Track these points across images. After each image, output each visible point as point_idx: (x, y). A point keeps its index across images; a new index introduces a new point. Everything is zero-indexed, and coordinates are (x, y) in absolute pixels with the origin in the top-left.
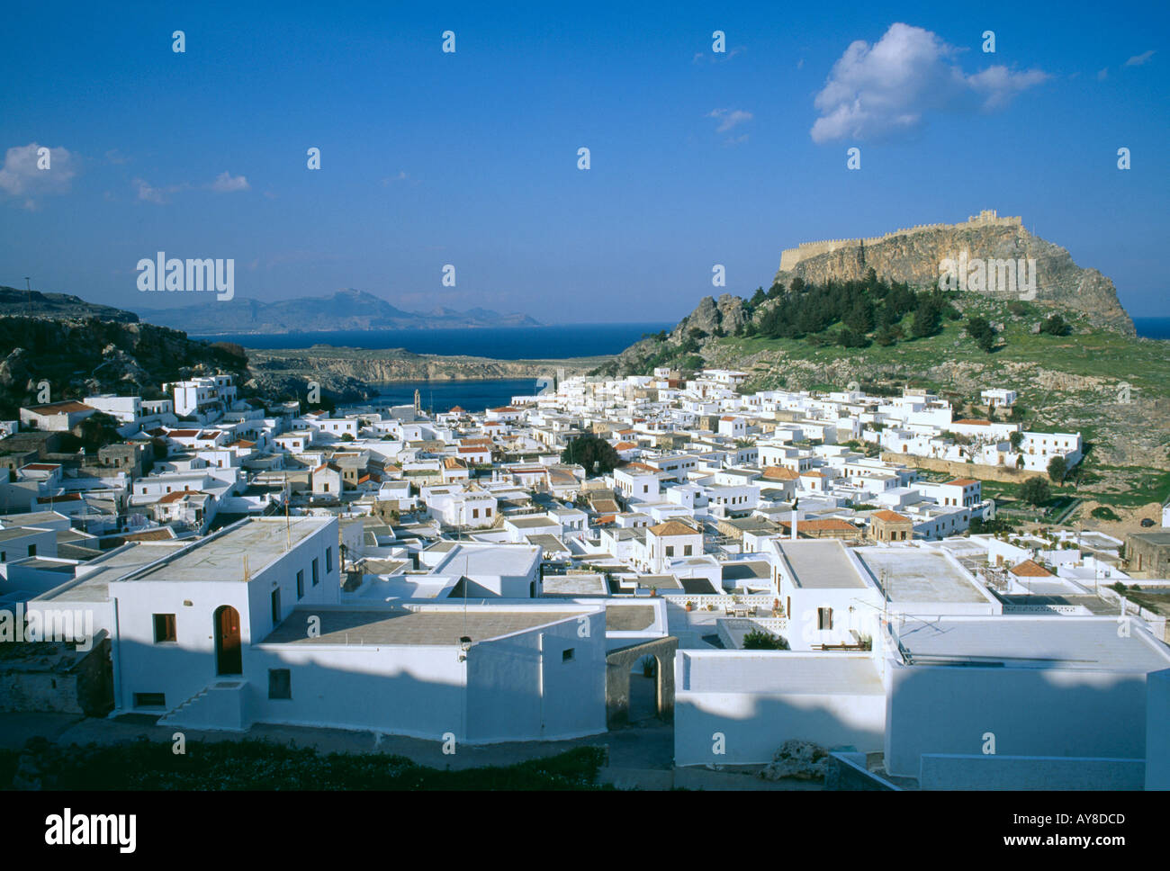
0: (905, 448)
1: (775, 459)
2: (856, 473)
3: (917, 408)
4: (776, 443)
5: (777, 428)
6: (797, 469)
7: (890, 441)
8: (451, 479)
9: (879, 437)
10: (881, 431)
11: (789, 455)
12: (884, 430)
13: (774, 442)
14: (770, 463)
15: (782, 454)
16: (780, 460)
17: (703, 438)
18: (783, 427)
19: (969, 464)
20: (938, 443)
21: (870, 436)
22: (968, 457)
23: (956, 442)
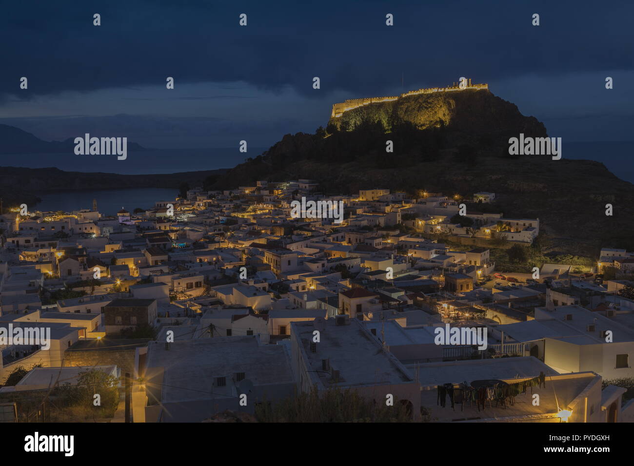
0: (432, 229)
9: (414, 223)
10: (415, 220)
12: (417, 219)
14: (354, 241)
15: (362, 236)
17: (304, 227)
18: (353, 218)
19: (473, 239)
20: (452, 226)
21: (409, 223)
22: (472, 234)
23: (462, 226)
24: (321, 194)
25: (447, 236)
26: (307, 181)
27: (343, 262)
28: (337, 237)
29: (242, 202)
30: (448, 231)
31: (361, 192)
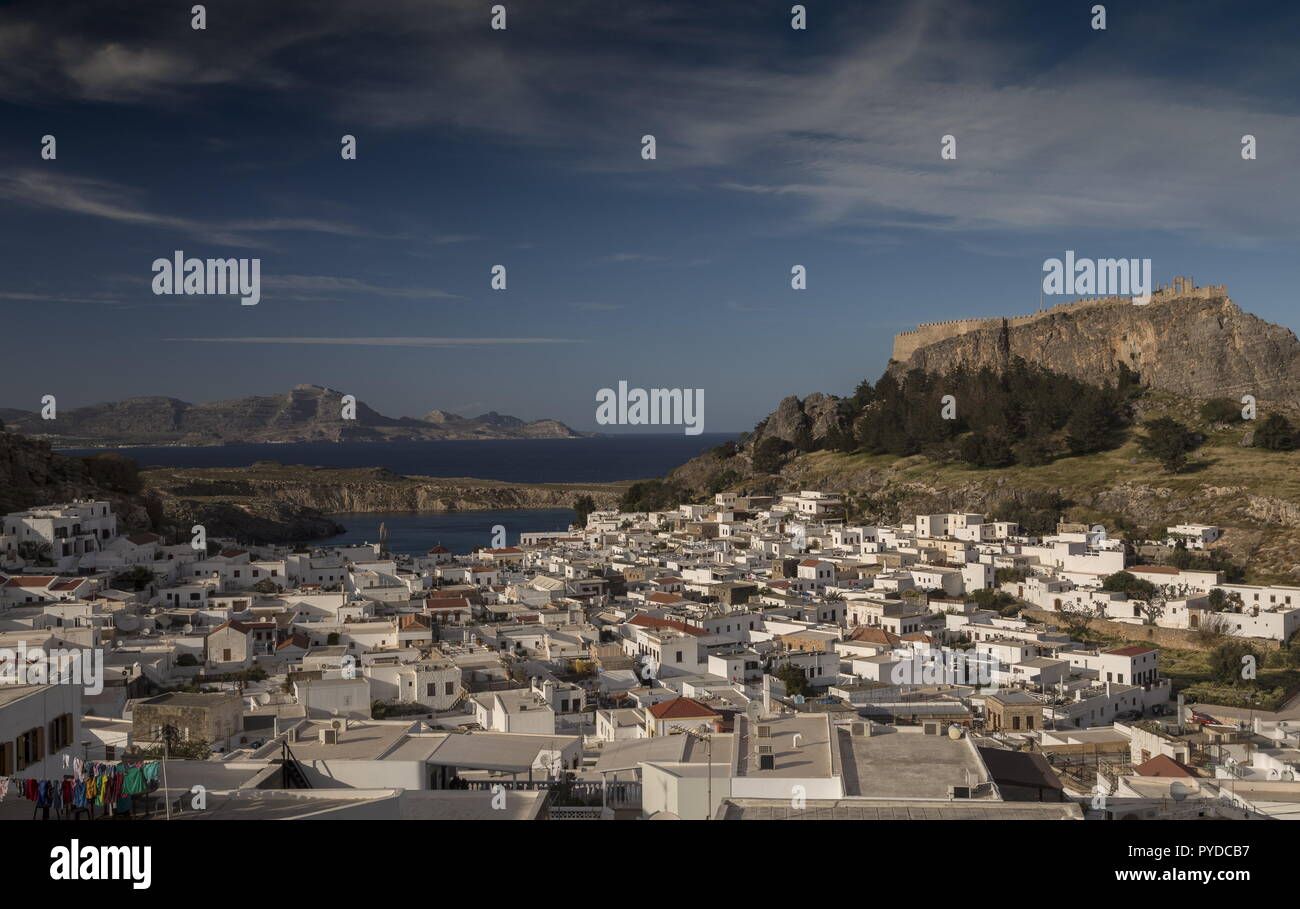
0: (1058, 603)
1: (869, 617)
2: (983, 638)
3: (1075, 549)
4: (876, 596)
5: (878, 576)
6: (898, 631)
7: (1036, 594)
8: (408, 643)
9: (1021, 589)
10: (1024, 581)
11: (889, 611)
12: (1028, 580)
13: (872, 595)
14: (863, 621)
15: (880, 611)
16: (876, 618)
17: (773, 589)
18: (887, 574)
19: (1148, 628)
20: (1104, 598)
21: (1010, 588)
22: (1146, 617)
23: (1129, 597)
24: (839, 522)
25: (1089, 618)
26: (818, 495)
27: (794, 661)
28: (834, 612)
29: (674, 536)
30: (1094, 607)
31: (919, 518)
